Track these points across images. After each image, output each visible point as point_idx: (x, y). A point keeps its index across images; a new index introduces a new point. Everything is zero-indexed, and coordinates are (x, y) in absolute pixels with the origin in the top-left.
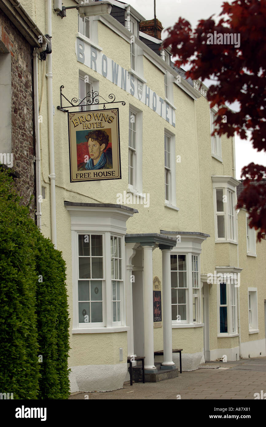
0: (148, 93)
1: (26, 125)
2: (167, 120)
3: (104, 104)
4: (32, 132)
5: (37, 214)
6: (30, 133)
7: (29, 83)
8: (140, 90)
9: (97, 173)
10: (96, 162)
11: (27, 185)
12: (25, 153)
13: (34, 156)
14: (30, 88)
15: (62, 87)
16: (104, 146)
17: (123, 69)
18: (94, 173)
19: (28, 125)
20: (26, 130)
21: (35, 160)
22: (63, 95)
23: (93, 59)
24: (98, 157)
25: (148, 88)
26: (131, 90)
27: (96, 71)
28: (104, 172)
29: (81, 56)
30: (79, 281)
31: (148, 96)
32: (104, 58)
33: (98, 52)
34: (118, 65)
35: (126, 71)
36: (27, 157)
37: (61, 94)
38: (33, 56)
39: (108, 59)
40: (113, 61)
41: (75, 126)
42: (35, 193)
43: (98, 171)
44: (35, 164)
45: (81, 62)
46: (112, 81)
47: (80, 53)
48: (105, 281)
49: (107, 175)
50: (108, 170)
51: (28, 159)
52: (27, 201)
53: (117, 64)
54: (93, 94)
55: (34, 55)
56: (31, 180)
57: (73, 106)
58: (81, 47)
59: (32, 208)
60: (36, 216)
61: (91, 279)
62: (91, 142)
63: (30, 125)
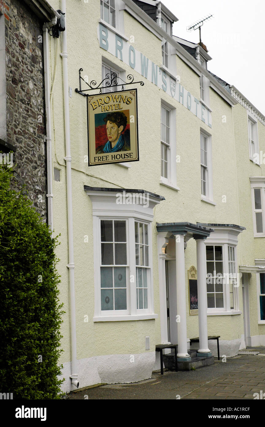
0: (181, 91)
1: (33, 101)
2: (203, 121)
3: (123, 85)
4: (42, 111)
5: (48, 195)
6: (40, 111)
7: (37, 58)
8: (173, 87)
9: (115, 155)
10: (114, 145)
11: (35, 164)
12: (31, 130)
13: (45, 136)
14: (39, 64)
15: (81, 70)
16: (122, 128)
17: (153, 64)
18: (112, 156)
19: (36, 101)
20: (33, 106)
21: (46, 140)
22: (82, 78)
23: (119, 48)
24: (116, 139)
25: (181, 86)
26: (162, 85)
27: (121, 60)
28: (122, 155)
29: (104, 42)
30: (101, 267)
31: (181, 95)
32: (132, 49)
33: (124, 42)
34: (148, 59)
35: (157, 66)
36: (34, 135)
37: (80, 77)
38: (42, 31)
39: (136, 51)
40: (141, 54)
41: (94, 108)
42: (46, 174)
43: (116, 153)
44: (45, 143)
45: (104, 48)
46: (141, 73)
47: (103, 39)
48: (128, 267)
49: (124, 158)
50: (125, 152)
51: (36, 137)
52: (33, 180)
53: (146, 58)
54: (111, 76)
55: (44, 30)
56: (39, 160)
57: (92, 89)
58: (103, 33)
59: (41, 189)
60: (47, 198)
61: (115, 265)
62: (109, 124)
63: (40, 103)
